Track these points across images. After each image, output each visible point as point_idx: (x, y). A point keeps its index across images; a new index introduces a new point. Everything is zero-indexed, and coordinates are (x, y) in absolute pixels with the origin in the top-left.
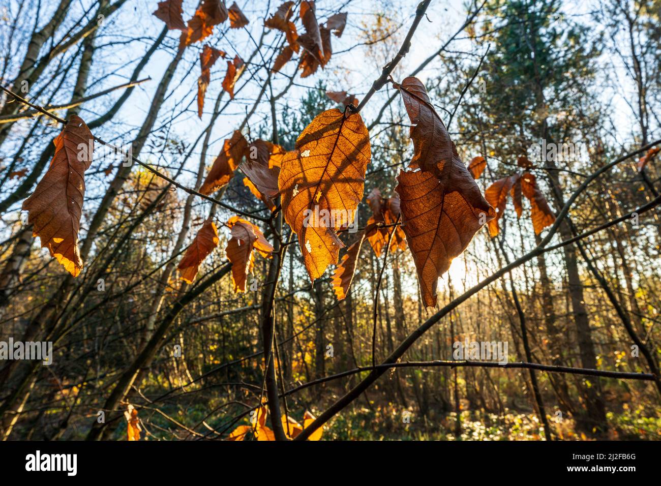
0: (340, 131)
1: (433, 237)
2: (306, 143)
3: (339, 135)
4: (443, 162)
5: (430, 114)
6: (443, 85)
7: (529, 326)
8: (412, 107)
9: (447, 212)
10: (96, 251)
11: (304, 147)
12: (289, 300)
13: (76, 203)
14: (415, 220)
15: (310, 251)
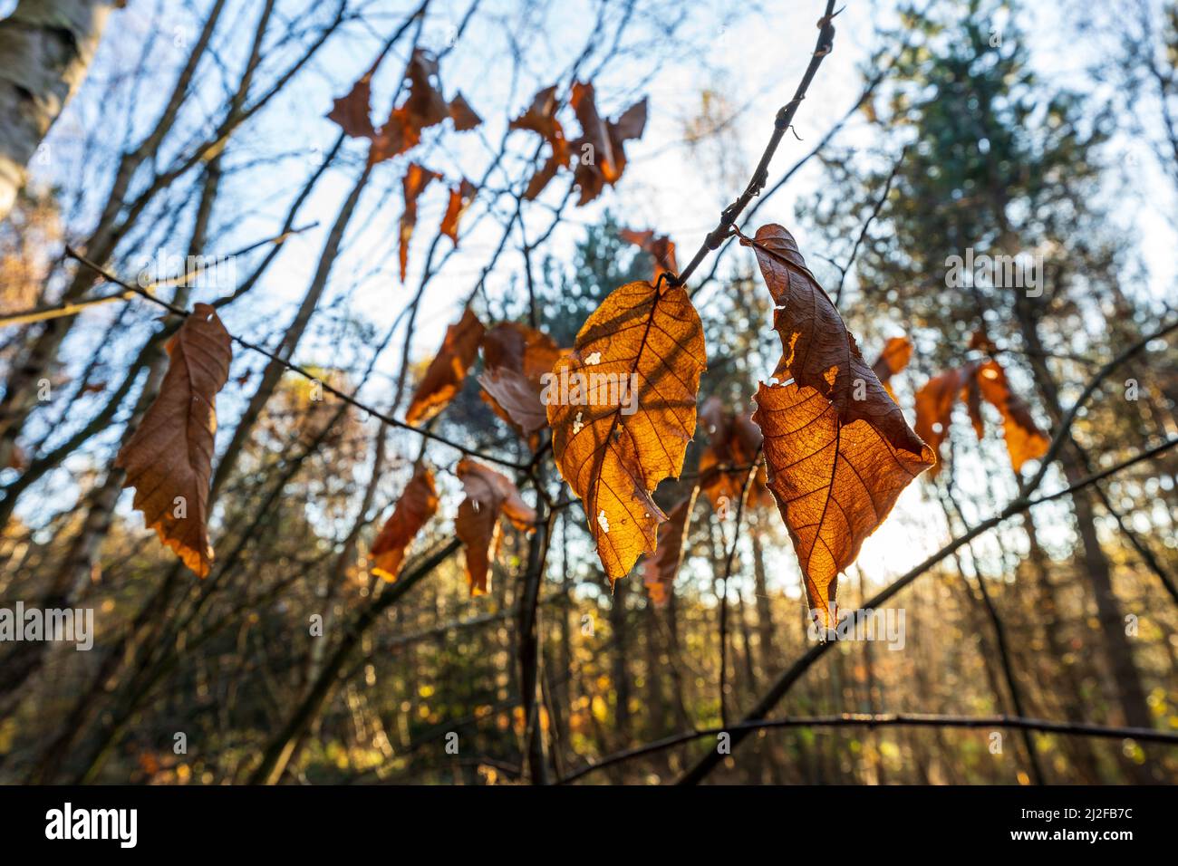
0: (651, 319)
1: (824, 500)
2: (594, 340)
3: (649, 326)
4: (834, 370)
5: (807, 287)
6: (825, 207)
7: (1014, 641)
8: (774, 277)
9: (847, 456)
10: (224, 521)
11: (590, 347)
12: (563, 601)
13: (204, 451)
14: (790, 472)
15: (606, 530)
